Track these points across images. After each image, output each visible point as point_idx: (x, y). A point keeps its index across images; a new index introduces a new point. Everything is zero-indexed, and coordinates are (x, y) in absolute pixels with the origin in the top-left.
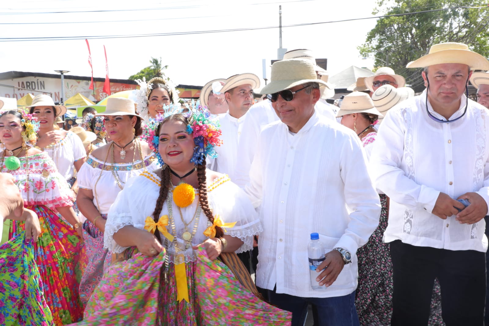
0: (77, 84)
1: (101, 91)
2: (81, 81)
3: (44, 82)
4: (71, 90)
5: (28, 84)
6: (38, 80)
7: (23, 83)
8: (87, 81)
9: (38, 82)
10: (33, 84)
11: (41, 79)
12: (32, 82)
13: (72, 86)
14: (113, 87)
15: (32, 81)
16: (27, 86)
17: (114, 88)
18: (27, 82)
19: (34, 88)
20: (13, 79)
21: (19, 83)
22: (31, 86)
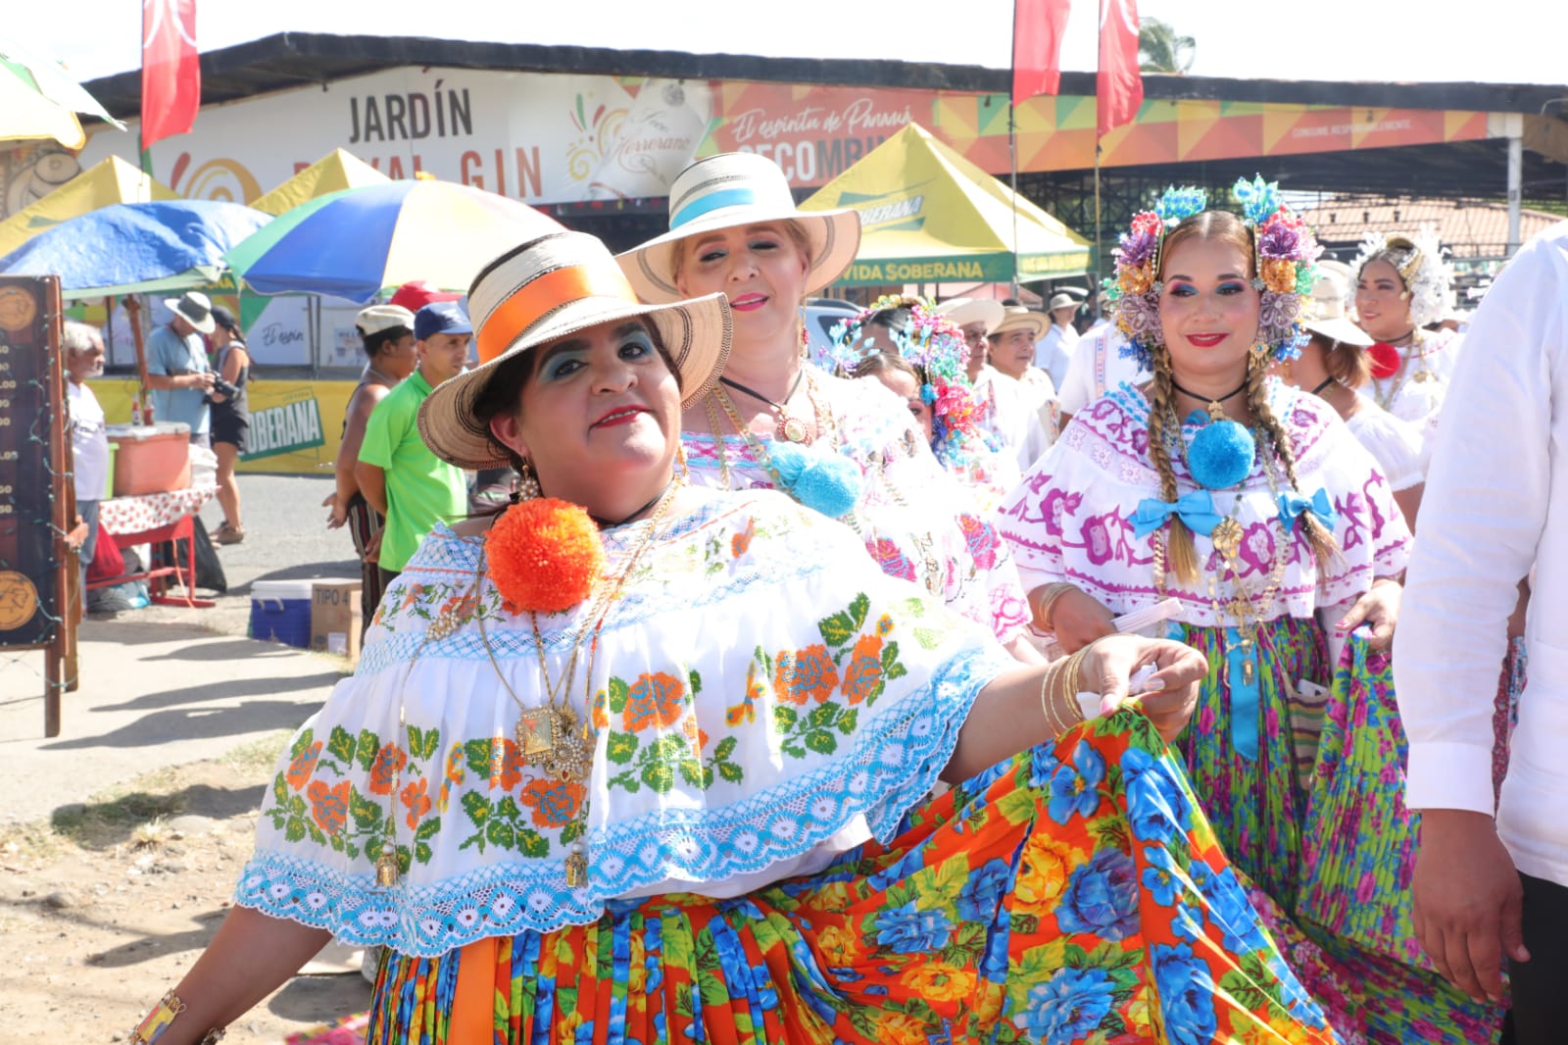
0: (625, 99)
1: (743, 133)
2: (645, 80)
3: (466, 93)
4: (593, 132)
5: (396, 106)
6: (439, 83)
7: (371, 102)
8: (675, 82)
9: (438, 96)
10: (419, 104)
11: (456, 79)
12: (413, 97)
13: (601, 110)
14: (808, 111)
15: (414, 90)
16: (391, 118)
17: (811, 116)
18: (390, 99)
19: (421, 127)
20: (329, 86)
21: (354, 102)
22: (406, 120)
